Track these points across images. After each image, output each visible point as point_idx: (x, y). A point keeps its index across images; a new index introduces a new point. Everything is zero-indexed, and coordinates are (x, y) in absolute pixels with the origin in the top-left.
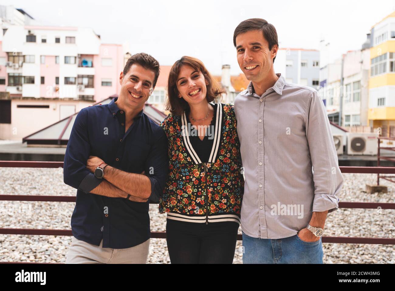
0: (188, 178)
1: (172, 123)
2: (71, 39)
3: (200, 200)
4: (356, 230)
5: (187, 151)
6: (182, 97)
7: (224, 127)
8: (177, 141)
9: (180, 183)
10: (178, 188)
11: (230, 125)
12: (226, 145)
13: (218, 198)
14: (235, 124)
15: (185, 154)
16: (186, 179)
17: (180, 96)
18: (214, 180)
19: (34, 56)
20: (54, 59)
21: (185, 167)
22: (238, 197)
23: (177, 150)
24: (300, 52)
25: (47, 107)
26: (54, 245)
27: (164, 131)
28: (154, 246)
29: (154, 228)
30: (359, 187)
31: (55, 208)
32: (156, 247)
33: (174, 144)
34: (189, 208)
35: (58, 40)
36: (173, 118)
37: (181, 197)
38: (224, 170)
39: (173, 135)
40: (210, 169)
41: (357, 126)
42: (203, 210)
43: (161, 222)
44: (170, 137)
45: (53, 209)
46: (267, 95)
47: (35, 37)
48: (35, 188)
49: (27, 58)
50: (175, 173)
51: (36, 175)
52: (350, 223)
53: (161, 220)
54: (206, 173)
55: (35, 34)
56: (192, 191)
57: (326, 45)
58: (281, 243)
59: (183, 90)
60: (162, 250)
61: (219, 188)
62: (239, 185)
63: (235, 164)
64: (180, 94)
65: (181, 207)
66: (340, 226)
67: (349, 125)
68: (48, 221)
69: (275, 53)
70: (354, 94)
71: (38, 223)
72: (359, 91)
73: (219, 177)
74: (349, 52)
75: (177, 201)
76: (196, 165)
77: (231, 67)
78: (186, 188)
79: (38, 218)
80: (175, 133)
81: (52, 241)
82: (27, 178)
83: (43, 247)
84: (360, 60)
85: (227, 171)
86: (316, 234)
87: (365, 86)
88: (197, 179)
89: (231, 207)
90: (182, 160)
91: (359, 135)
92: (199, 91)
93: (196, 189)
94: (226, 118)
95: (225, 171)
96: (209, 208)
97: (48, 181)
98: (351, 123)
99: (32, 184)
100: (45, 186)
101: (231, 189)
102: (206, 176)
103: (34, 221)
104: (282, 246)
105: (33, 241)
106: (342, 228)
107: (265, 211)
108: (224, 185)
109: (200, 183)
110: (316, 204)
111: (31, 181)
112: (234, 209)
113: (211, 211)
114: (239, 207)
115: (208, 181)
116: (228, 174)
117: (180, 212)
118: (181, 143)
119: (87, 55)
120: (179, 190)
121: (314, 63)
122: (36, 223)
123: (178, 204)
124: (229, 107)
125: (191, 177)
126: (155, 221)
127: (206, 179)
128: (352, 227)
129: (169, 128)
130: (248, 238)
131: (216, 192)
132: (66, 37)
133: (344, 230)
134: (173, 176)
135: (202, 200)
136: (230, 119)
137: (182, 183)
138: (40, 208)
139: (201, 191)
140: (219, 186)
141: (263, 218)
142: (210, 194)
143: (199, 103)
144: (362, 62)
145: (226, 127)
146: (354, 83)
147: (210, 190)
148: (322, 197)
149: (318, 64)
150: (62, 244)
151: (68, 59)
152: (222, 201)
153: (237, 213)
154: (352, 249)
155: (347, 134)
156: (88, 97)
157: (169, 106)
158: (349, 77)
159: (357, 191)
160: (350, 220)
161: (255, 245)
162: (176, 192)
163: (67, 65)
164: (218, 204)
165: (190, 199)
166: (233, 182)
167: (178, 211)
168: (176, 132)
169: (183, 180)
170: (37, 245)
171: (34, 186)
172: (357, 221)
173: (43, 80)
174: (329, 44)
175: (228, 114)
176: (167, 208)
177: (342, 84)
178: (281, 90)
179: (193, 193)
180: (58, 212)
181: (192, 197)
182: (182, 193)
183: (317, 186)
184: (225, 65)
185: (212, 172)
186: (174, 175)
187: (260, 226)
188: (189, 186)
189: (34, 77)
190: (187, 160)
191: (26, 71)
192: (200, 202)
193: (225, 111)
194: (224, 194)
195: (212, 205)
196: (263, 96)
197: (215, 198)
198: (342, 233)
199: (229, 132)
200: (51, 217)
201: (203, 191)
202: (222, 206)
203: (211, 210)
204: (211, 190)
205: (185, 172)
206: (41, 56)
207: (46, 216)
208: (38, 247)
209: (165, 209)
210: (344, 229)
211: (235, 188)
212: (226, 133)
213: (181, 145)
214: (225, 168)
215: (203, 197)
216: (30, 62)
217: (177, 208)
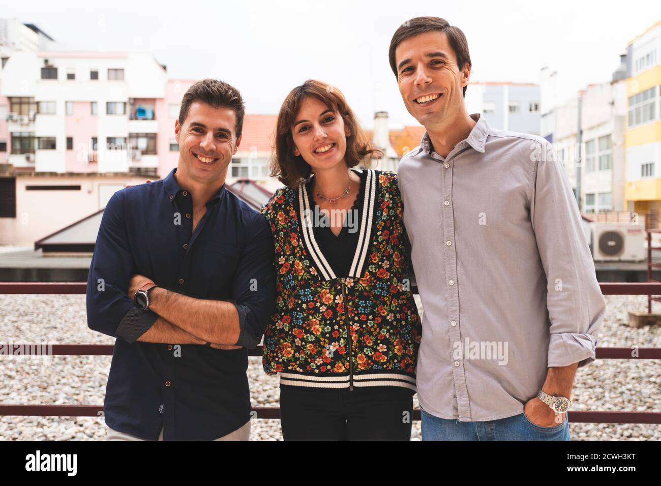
0: (311, 305)
1: (283, 206)
2: (116, 73)
3: (337, 347)
4: (615, 393)
5: (309, 257)
6: (300, 155)
7: (379, 213)
8: (291, 238)
9: (298, 316)
10: (293, 324)
11: (391, 210)
12: (381, 246)
13: (369, 343)
14: (400, 209)
15: (306, 262)
16: (309, 309)
17: (297, 153)
18: (361, 310)
19: (54, 102)
20: (88, 107)
21: (305, 285)
22: (407, 341)
23: (290, 255)
24: (506, 88)
25: (78, 188)
26: (86, 428)
27: (268, 221)
28: (261, 427)
29: (261, 395)
30: (615, 317)
31: (89, 361)
32: (265, 429)
33: (285, 244)
34: (319, 361)
35: (94, 75)
36: (285, 197)
37: (302, 342)
38: (378, 292)
39: (284, 227)
40: (352, 289)
41: (606, 212)
42: (344, 365)
43: (274, 383)
44: (278, 232)
45: (84, 365)
46: (456, 155)
47: (56, 70)
48: (55, 328)
49: (43, 107)
50: (286, 297)
51: (56, 305)
52: (603, 381)
53: (274, 381)
54: (346, 296)
55: (56, 66)
56: (320, 329)
57: (551, 76)
58: (494, 428)
59: (303, 143)
60: (276, 433)
61: (370, 323)
62: (409, 320)
63: (398, 282)
64: (298, 149)
65: (303, 359)
66: (586, 386)
67: (593, 211)
68: (76, 385)
69: (466, 78)
70: (600, 158)
71: (60, 389)
72: (609, 152)
73: (369, 303)
74: (591, 85)
75: (294, 348)
76: (326, 282)
77: (389, 115)
78: (308, 325)
79: (59, 380)
80: (287, 224)
81: (82, 421)
82: (42, 310)
83: (67, 432)
84: (610, 100)
85: (384, 293)
86: (556, 408)
87: (619, 143)
88: (329, 308)
89: (396, 361)
90: (300, 273)
91: (612, 226)
92: (332, 147)
93: (328, 326)
94: (383, 195)
95: (381, 293)
96: (354, 361)
97: (77, 315)
98: (597, 206)
99: (49, 320)
100: (72, 323)
101: (392, 327)
102: (346, 301)
103: (53, 385)
104: (496, 433)
105: (50, 421)
106: (590, 390)
107: (464, 370)
108: (379, 320)
109: (335, 315)
110: (553, 352)
111: (49, 316)
112: (401, 364)
113: (359, 366)
114: (411, 360)
115: (350, 311)
116: (386, 299)
117: (301, 370)
118: (298, 241)
119: (144, 100)
120: (296, 329)
121: (531, 105)
122: (55, 390)
123: (297, 355)
124: (389, 176)
125: (318, 304)
126: (263, 382)
127: (346, 308)
128: (607, 387)
129: (277, 214)
130: (431, 418)
131: (365, 331)
132: (109, 70)
133: (594, 393)
134: (282, 303)
135: (341, 346)
136: (389, 198)
137: (301, 315)
138: (63, 362)
139: (338, 330)
140: (370, 320)
141: (462, 382)
142: (354, 335)
143: (330, 168)
144: (613, 103)
145: (382, 212)
146: (600, 138)
147: (354, 327)
148: (562, 338)
149: (538, 107)
150: (100, 426)
151: (112, 107)
152: (378, 348)
153: (408, 371)
154: (611, 427)
155: (592, 225)
156: (147, 170)
157: (276, 169)
158: (591, 128)
159: (612, 324)
160: (604, 375)
161: (445, 430)
162: (290, 332)
163: (110, 117)
164: (371, 353)
165: (320, 346)
166: (398, 316)
167: (298, 369)
168: (290, 222)
169: (302, 310)
170: (56, 427)
171: (53, 324)
172: (615, 376)
173: (70, 142)
174: (555, 73)
175: (386, 190)
176: (278, 362)
177: (580, 141)
178: (482, 143)
179: (323, 334)
180: (94, 369)
181: (322, 341)
182: (303, 334)
183: (553, 319)
184: (379, 113)
185: (357, 294)
186: (284, 302)
187: (455, 397)
188: (315, 320)
189: (55, 138)
190: (309, 272)
191: (42, 128)
192: (337, 349)
193: (381, 184)
194: (382, 336)
195: (359, 355)
196: (448, 157)
197: (365, 342)
198: (591, 398)
199: (389, 221)
200: (81, 378)
201: (341, 330)
202: (378, 358)
203: (358, 364)
204: (356, 327)
205: (305, 295)
206: (66, 102)
207: (73, 376)
208: (58, 432)
209: (274, 366)
210: (593, 391)
211: (402, 326)
212: (383, 224)
213: (299, 246)
214: (380, 288)
215: (342, 341)
216: (47, 114)
217: (295, 362)
